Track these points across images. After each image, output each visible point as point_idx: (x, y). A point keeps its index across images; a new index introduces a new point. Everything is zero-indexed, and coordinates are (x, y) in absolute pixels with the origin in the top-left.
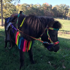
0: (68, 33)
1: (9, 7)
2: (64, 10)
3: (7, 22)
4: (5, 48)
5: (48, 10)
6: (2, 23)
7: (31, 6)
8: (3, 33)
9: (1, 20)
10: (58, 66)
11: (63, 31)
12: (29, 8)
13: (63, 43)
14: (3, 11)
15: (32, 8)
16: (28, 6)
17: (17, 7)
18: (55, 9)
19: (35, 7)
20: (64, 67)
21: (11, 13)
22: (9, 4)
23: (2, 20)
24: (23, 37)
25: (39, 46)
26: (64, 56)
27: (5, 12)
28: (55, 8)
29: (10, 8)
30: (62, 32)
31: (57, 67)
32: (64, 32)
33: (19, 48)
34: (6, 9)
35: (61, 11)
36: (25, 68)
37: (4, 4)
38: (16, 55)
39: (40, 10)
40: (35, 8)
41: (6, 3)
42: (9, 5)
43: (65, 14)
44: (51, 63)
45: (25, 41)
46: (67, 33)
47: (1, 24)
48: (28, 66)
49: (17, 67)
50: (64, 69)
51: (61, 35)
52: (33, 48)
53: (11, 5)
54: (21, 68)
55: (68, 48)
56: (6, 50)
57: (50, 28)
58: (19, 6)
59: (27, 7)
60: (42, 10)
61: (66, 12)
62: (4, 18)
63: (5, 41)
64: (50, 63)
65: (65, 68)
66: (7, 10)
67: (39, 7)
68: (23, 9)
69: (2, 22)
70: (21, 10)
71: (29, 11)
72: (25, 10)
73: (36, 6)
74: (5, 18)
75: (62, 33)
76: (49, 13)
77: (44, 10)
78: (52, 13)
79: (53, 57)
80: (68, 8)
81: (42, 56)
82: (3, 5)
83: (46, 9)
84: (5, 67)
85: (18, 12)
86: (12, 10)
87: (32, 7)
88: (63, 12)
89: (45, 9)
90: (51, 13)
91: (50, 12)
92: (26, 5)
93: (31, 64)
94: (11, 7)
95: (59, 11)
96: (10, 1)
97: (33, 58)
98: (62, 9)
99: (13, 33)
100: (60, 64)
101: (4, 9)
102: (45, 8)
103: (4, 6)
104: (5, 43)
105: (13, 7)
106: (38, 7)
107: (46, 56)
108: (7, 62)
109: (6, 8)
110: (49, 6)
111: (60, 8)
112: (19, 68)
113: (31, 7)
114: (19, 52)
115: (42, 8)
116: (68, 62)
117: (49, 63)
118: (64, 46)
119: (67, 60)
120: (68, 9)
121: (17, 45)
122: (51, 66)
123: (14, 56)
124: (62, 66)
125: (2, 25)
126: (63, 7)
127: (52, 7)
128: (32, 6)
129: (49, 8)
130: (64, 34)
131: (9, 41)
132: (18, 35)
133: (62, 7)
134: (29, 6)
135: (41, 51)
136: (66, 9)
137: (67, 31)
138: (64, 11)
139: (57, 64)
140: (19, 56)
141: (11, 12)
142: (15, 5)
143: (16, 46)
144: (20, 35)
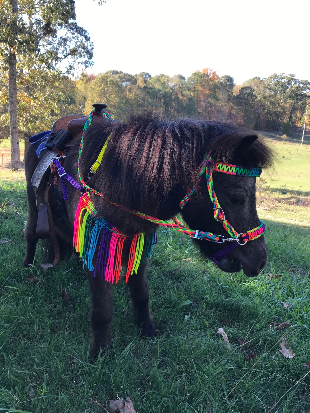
0: (305, 204)
1: (44, 87)
2: (285, 101)
3: (38, 151)
4: (26, 265)
5: (217, 99)
6: (12, 156)
7: (140, 83)
8: (16, 197)
9: (7, 142)
10: (261, 350)
11: (284, 192)
12: (130, 90)
13: (283, 244)
14: (18, 102)
15: (148, 90)
16: (128, 80)
17: (80, 86)
18: (249, 94)
19: (158, 87)
20: (288, 354)
21: (53, 113)
22: (44, 74)
23: (12, 142)
24: (106, 218)
25: (177, 259)
26: (286, 305)
27: (25, 110)
28: (249, 91)
29: (48, 89)
30: (276, 195)
31: (257, 354)
32: (288, 196)
33: (86, 266)
34: (31, 95)
35: (272, 103)
36: (112, 357)
37: (22, 71)
38: (75, 298)
39: (180, 97)
40: (159, 91)
41: (29, 67)
42: (43, 77)
43: (290, 118)
44: (228, 333)
45: (116, 234)
46: (298, 202)
47: (9, 158)
48: (128, 347)
49: (79, 350)
50: (287, 359)
51: (273, 208)
52: (148, 268)
53: (55, 77)
54: (96, 356)
55: (305, 267)
56: (30, 276)
57: (220, 165)
58: (87, 79)
59: (124, 84)
60: (190, 99)
61: (295, 109)
62: (20, 132)
63: (25, 234)
64: (226, 336)
65: (291, 357)
66: (35, 98)
67: (176, 87)
68: (104, 93)
69: (15, 150)
70: (97, 101)
71: (131, 105)
72: (114, 99)
73: (164, 84)
74: (26, 134)
75: (279, 200)
76: (219, 111)
77: (198, 101)
78: (234, 112)
79: (239, 307)
80: (304, 92)
81: (188, 302)
82: (20, 77)
83: (209, 96)
84: (27, 349)
85: (84, 107)
86: (59, 100)
87: (145, 88)
88: (283, 108)
89: (204, 95)
90: (230, 115)
91: (226, 109)
92: (120, 78)
93: (140, 338)
94: (53, 87)
95: (264, 106)
96: (50, 61)
97: (150, 310)
98: (279, 95)
99: (63, 202)
100: (268, 338)
101: (22, 96)
102: (201, 89)
103: (22, 83)
104: (24, 245)
105: (62, 86)
106: (171, 85)
107: (207, 303)
108: (36, 327)
109: (30, 89)
110: (221, 84)
111: (267, 90)
112: (88, 354)
113: (142, 85)
114: (86, 285)
115: (190, 90)
116: (303, 330)
117: (220, 336)
118: (285, 261)
119: (299, 323)
120: (304, 96)
121: (78, 254)
122: (229, 346)
123: (66, 303)
124: (279, 346)
125: (14, 166)
126: (284, 87)
127: (232, 86)
128: (145, 81)
129: (219, 88)
130: (288, 206)
131: (44, 235)
132: (85, 211)
133: (276, 85)
134: (132, 80)
135: (184, 280)
136: (297, 95)
137: (299, 193)
138: (287, 106)
139: (257, 341)
140: (88, 301)
141: (55, 106)
142: (70, 76)
143: (73, 256)
144: (91, 207)
